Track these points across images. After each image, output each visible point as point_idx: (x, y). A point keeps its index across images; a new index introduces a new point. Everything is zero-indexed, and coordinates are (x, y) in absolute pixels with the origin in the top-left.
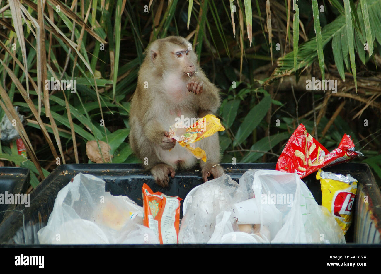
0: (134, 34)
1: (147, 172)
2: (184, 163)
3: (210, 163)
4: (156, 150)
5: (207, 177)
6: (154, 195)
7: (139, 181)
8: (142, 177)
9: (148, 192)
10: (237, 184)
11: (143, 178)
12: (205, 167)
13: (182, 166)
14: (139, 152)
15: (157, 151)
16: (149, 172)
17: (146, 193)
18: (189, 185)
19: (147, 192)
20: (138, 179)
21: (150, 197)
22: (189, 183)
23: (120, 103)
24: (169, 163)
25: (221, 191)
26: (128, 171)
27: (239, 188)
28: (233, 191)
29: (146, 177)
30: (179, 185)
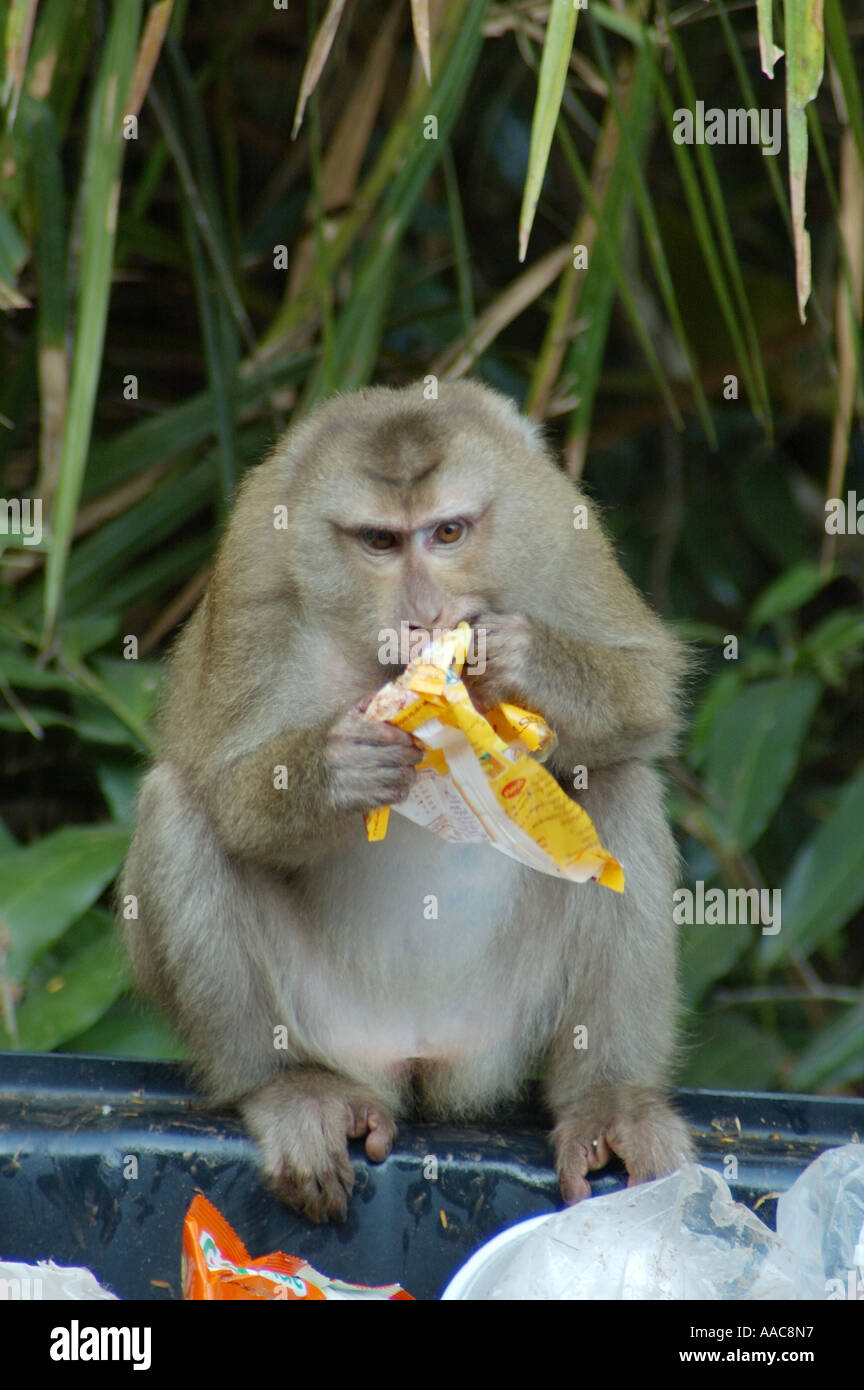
0: (193, 246)
1: (219, 1119)
2: (451, 1076)
3: (607, 1084)
4: (274, 977)
5: (584, 1170)
6: (252, 1273)
7: (169, 1168)
8: (187, 1147)
9: (219, 1253)
10: (763, 1229)
11: (195, 1155)
12: (575, 1108)
13: (432, 1093)
14: (174, 987)
15: (282, 987)
16: (229, 1118)
17: (203, 1255)
18: (471, 1215)
19: (210, 1254)
20: (162, 1160)
21: (227, 1280)
22: (473, 1204)
23: (89, 661)
24: (354, 1069)
25: (664, 1265)
26: (105, 1101)
27: (774, 1253)
28: (739, 1274)
29: (211, 1148)
30: (412, 1211)
